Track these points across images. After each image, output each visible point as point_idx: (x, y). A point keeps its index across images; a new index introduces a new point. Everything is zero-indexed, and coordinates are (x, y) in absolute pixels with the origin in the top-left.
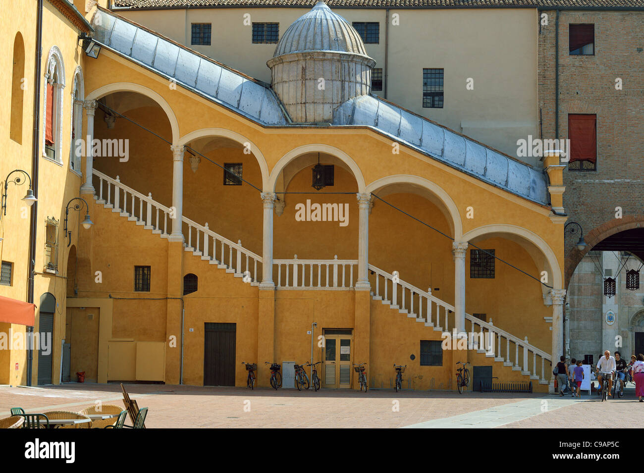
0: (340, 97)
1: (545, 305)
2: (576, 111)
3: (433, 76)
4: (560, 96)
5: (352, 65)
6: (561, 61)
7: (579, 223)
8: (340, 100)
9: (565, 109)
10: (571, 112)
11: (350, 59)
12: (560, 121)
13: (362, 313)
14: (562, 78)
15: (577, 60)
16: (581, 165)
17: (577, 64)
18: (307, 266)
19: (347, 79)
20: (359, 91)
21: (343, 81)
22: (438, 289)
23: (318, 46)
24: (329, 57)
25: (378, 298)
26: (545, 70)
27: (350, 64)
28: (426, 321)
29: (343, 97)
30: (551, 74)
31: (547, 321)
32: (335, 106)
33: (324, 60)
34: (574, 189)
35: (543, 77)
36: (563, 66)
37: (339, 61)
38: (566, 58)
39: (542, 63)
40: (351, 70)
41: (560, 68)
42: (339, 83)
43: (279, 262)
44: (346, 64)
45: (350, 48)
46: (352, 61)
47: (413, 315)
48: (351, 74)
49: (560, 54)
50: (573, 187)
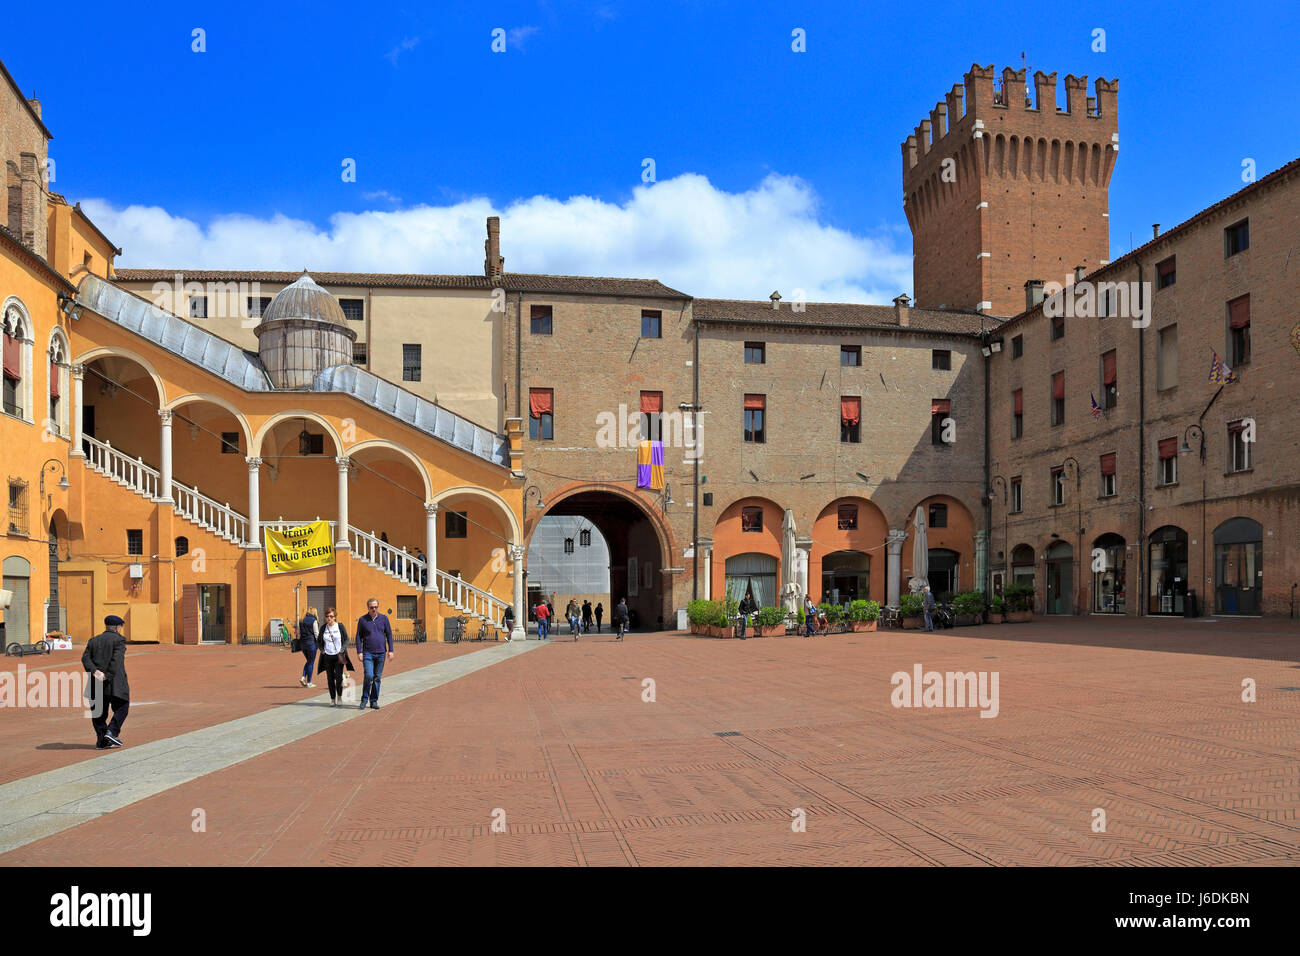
2: (537, 386)
3: (412, 351)
4: (522, 372)
6: (523, 339)
7: (539, 487)
8: (319, 367)
9: (527, 384)
10: (533, 387)
12: (522, 394)
13: (343, 571)
14: (523, 355)
15: (537, 339)
17: (537, 342)
19: (327, 347)
25: (357, 556)
28: (401, 577)
30: (513, 351)
33: (304, 328)
34: (535, 456)
35: (507, 353)
36: (525, 343)
38: (528, 337)
41: (522, 346)
42: (319, 352)
43: (267, 524)
44: (326, 333)
46: (332, 330)
49: (522, 333)
50: (533, 454)
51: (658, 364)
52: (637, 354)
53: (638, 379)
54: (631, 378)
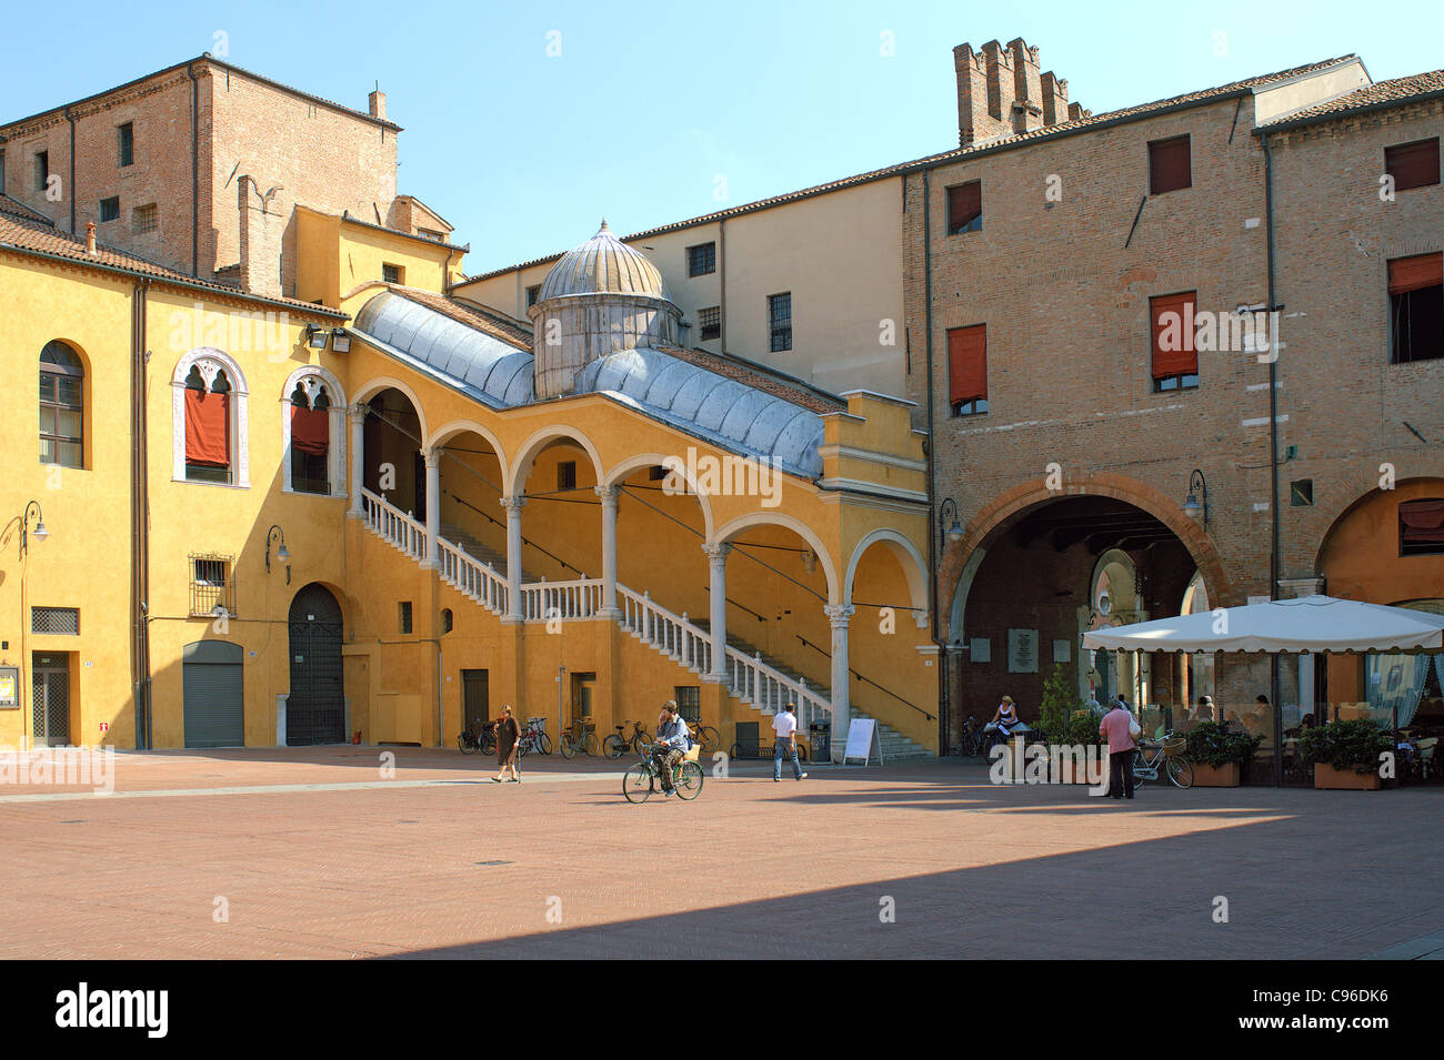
0: (583, 355)
1: (919, 629)
2: (957, 323)
3: (779, 304)
4: (934, 304)
5: (604, 310)
6: (934, 249)
8: (583, 361)
9: (941, 324)
10: (951, 327)
11: (597, 301)
12: (935, 342)
13: (603, 650)
14: (935, 276)
15: (958, 241)
16: (974, 407)
17: (956, 248)
18: (555, 590)
19: (594, 329)
20: (618, 344)
21: (587, 335)
22: (789, 612)
23: (558, 291)
24: (566, 303)
25: (627, 629)
26: (911, 267)
27: (601, 309)
28: (681, 659)
29: (588, 356)
30: (920, 272)
31: (922, 653)
32: (577, 370)
33: (561, 309)
34: (956, 446)
35: (909, 278)
36: (938, 255)
37: (581, 306)
38: (942, 242)
39: (908, 259)
40: (601, 316)
41: (933, 261)
42: (582, 338)
43: (527, 587)
44: (593, 310)
45: (603, 286)
46: (602, 304)
47: (666, 651)
48: (602, 323)
49: (932, 237)
50: (954, 443)
51: (1185, 239)
52: (1140, 230)
53: (1143, 277)
54: (1129, 275)
